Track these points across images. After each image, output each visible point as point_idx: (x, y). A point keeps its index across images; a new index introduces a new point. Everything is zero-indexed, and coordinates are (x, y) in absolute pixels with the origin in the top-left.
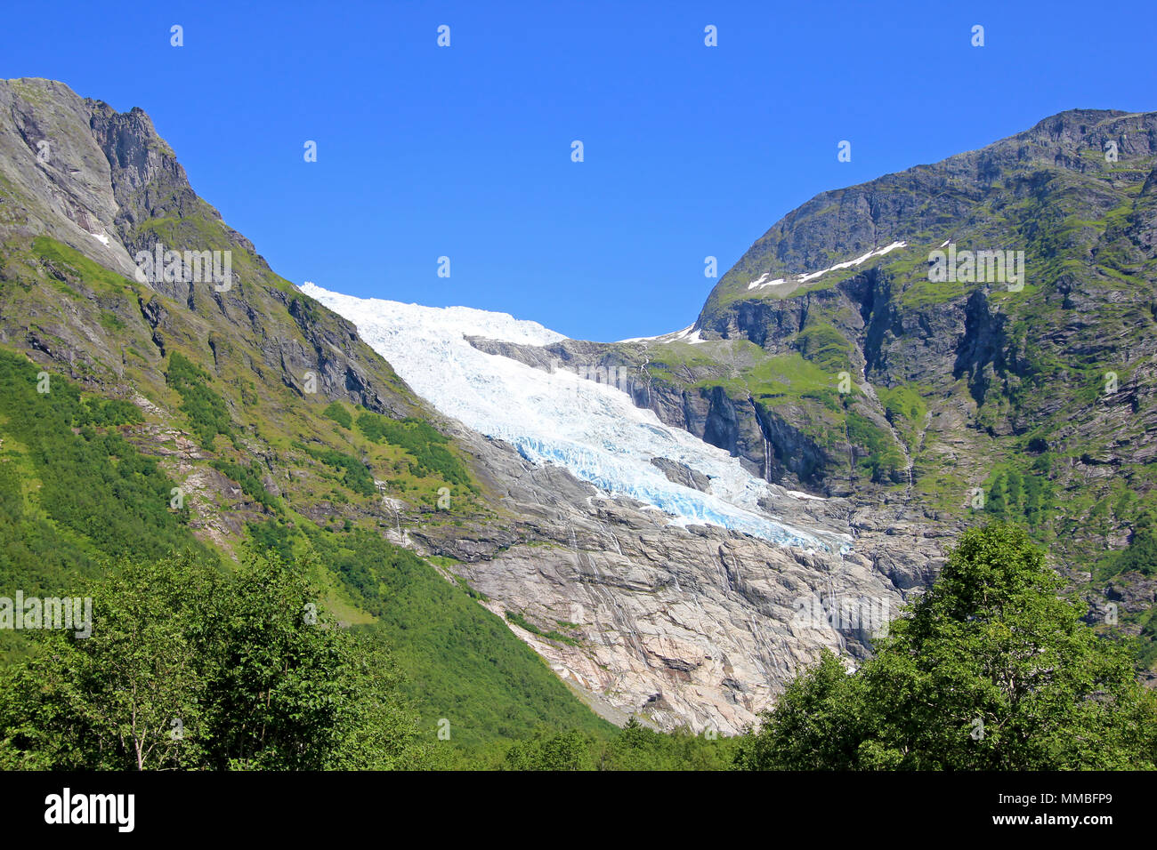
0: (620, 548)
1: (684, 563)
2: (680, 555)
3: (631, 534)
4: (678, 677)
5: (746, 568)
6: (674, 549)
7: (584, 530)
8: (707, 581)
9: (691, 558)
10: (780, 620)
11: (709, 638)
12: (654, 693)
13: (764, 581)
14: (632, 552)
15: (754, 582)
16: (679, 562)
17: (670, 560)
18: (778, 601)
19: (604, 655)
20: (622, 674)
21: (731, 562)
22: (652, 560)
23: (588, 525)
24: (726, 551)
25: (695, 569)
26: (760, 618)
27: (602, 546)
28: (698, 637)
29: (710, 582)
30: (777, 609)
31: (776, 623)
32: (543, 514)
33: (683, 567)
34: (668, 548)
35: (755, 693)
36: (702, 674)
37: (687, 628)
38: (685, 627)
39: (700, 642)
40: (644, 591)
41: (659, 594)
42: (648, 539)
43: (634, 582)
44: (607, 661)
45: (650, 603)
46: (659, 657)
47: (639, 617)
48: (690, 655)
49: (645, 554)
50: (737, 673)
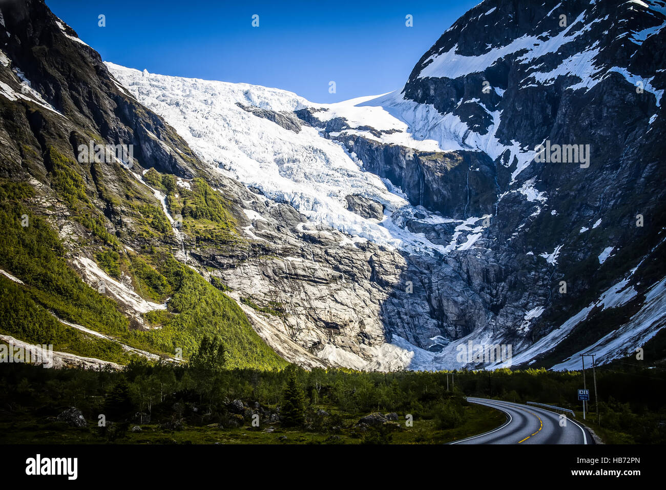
0: (313, 258)
1: (349, 266)
2: (347, 261)
3: (321, 249)
4: (333, 332)
5: (384, 269)
6: (344, 258)
7: (293, 247)
8: (361, 276)
9: (353, 263)
11: (355, 310)
12: (316, 340)
13: (394, 276)
14: (320, 259)
15: (388, 276)
16: (347, 266)
17: (341, 264)
19: (293, 320)
20: (300, 330)
21: (376, 265)
22: (331, 264)
23: (296, 244)
24: (375, 258)
25: (355, 270)
28: (349, 309)
29: (363, 277)
31: (396, 301)
32: (270, 237)
33: (348, 268)
34: (341, 257)
35: (375, 340)
36: (347, 330)
37: (343, 305)
38: (342, 304)
39: (348, 312)
40: (322, 283)
41: (332, 285)
42: (330, 252)
43: (317, 278)
44: (293, 324)
45: (324, 290)
46: (324, 321)
47: (316, 299)
48: (341, 320)
49: (327, 261)
50: (368, 329)
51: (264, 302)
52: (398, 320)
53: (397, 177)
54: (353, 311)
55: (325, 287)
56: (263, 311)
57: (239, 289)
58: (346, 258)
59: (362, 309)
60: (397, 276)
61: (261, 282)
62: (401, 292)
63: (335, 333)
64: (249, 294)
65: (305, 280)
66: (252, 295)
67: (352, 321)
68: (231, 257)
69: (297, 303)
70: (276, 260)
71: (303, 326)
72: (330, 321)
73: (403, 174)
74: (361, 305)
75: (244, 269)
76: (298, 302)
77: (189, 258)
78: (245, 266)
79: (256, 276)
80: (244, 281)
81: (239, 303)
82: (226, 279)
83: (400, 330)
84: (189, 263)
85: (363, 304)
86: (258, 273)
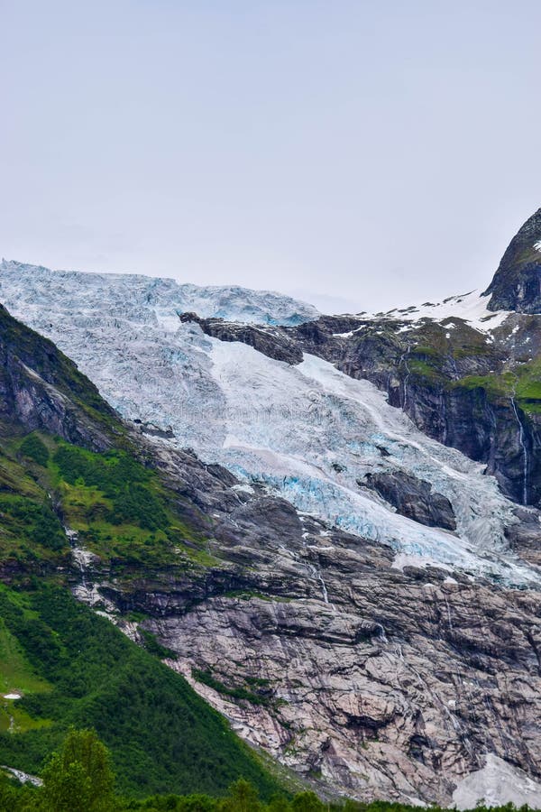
1: (393, 610)
2: (390, 601)
3: (340, 579)
4: (364, 734)
5: (459, 616)
6: (384, 595)
7: (289, 575)
8: (416, 630)
9: (402, 605)
10: (489, 672)
11: (405, 693)
13: (476, 629)
14: (338, 598)
15: (466, 630)
16: (388, 610)
17: (381, 607)
18: (489, 652)
19: (288, 713)
20: (303, 731)
21: (444, 608)
22: (360, 607)
23: (296, 569)
24: (441, 596)
25: (404, 617)
26: (466, 669)
27: (308, 591)
28: (394, 692)
29: (420, 631)
30: (484, 659)
31: (483, 676)
32: (247, 559)
33: (392, 615)
34: (378, 595)
35: (444, 750)
36: (391, 732)
37: (383, 683)
38: (381, 682)
39: (391, 698)
40: (342, 642)
41: (361, 645)
42: (358, 584)
43: (334, 633)
44: (291, 719)
45: (346, 655)
46: (346, 714)
47: (332, 673)
48: (378, 712)
49: (353, 601)
50: (429, 729)
51: (235, 678)
52: (487, 712)
53: (481, 445)
54: (402, 696)
55: (348, 650)
56: (236, 696)
57: (190, 655)
58: (387, 597)
59: (418, 691)
60: (483, 629)
61: (230, 641)
62: (492, 659)
63: (369, 738)
64: (209, 664)
65: (311, 637)
66: (214, 665)
67: (401, 715)
68: (177, 594)
69: (296, 681)
70: (256, 600)
71: (308, 723)
72: (358, 715)
73: (492, 439)
74: (415, 684)
75: (199, 618)
76: (298, 678)
77: (98, 598)
78: (201, 611)
79: (221, 630)
80: (199, 640)
81: (189, 679)
82: (165, 635)
83: (491, 731)
84: (100, 606)
85: (420, 681)
86: (225, 625)
